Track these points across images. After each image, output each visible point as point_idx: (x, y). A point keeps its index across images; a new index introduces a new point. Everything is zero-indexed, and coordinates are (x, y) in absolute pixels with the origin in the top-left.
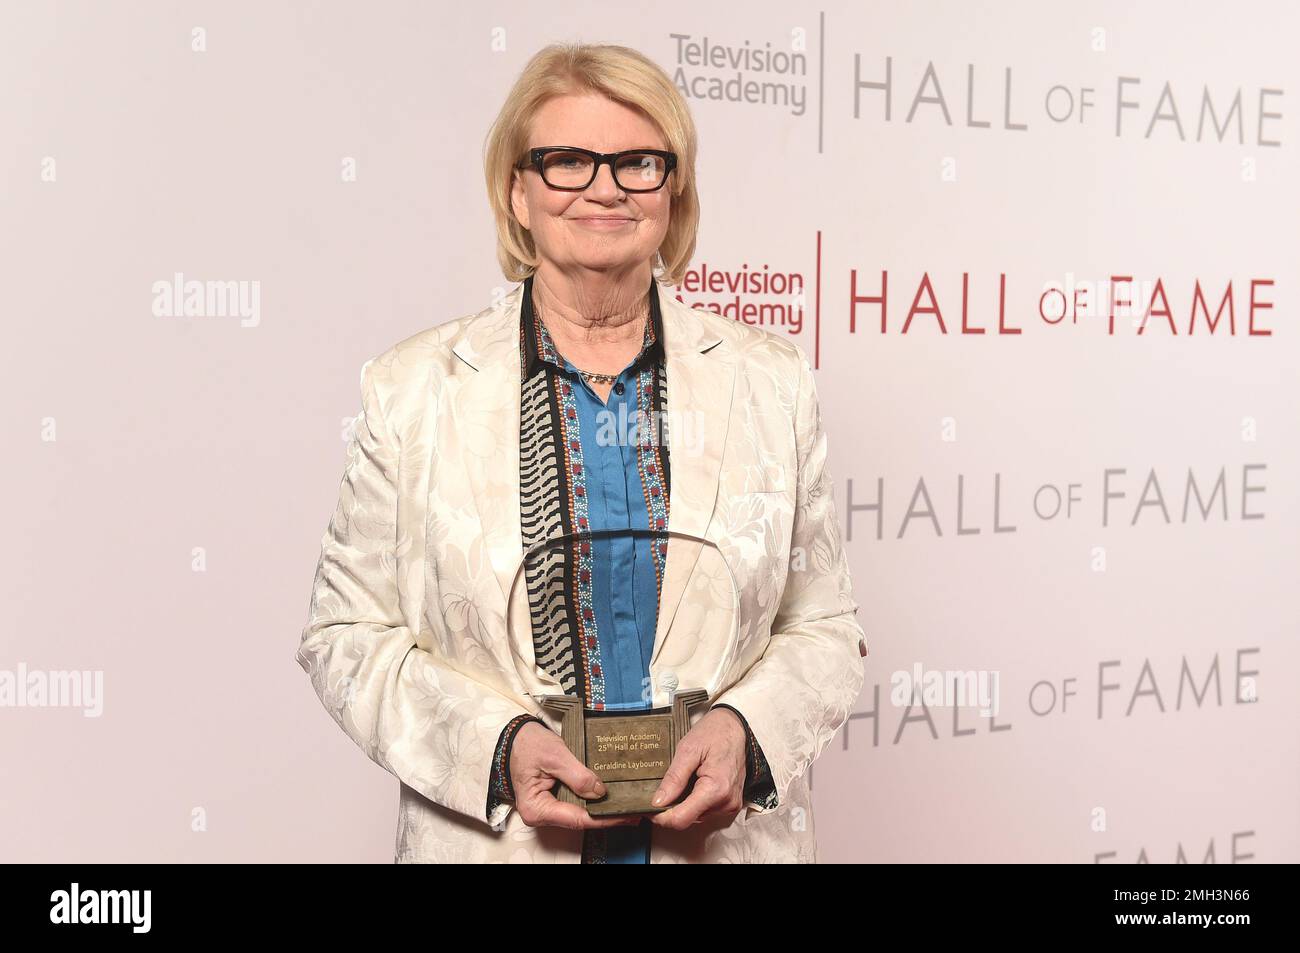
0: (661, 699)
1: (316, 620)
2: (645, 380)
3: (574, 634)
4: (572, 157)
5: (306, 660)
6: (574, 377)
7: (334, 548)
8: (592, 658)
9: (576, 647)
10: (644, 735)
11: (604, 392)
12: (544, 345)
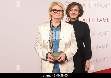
0: (59, 52)
1: (36, 45)
2: (59, 27)
3: (52, 46)
4: (56, 10)
5: (35, 48)
6: (54, 27)
7: (37, 40)
8: (54, 48)
9: (53, 47)
10: (57, 54)
11: (56, 28)
12: (51, 24)
